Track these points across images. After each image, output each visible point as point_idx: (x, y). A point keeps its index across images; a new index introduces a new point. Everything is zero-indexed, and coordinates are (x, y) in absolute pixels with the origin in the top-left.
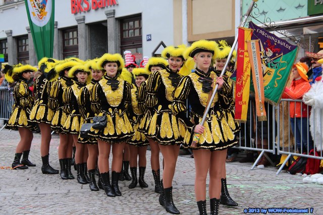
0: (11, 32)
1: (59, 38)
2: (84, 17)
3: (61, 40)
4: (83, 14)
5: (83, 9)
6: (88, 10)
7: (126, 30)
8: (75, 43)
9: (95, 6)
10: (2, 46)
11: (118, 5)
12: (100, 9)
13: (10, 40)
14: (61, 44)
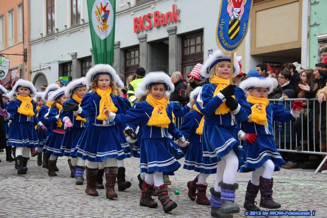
0: (76, 54)
1: (121, 58)
2: (146, 35)
3: (123, 60)
4: (145, 33)
5: (145, 27)
6: (150, 28)
7: (187, 47)
8: (137, 63)
9: (157, 24)
10: (67, 68)
11: (180, 21)
12: (162, 27)
13: (75, 63)
14: (123, 64)
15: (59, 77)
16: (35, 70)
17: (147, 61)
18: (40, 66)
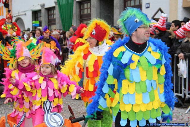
0: (44, 5)
1: (77, 8)
3: (78, 10)
8: (89, 12)
10: (38, 15)
13: (43, 11)
14: (78, 13)
15: (33, 21)
16: (16, 15)
17: (97, 11)
18: (19, 13)
